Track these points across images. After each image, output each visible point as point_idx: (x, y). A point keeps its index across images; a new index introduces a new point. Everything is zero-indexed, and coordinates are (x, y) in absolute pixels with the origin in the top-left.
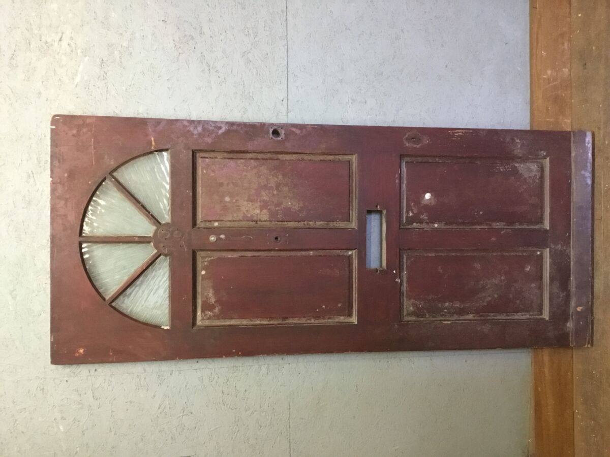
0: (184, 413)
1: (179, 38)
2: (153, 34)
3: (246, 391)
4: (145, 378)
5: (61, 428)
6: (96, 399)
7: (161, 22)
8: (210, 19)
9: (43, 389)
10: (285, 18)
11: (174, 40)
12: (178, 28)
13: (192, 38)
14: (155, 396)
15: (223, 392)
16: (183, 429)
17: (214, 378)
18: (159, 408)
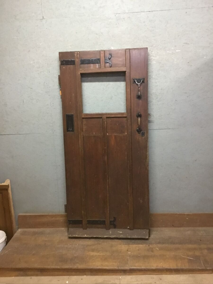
0: (37, 100)
1: (156, 94)
2: (157, 85)
3: (44, 119)
4: (47, 87)
5: (31, 62)
6: (40, 73)
7: (161, 88)
8: (164, 103)
9: (43, 56)
10: (166, 128)
11: (156, 92)
12: (160, 94)
13: (157, 98)
14: (42, 90)
15: (44, 112)
16: (32, 100)
17: (48, 109)
18: (38, 92)
